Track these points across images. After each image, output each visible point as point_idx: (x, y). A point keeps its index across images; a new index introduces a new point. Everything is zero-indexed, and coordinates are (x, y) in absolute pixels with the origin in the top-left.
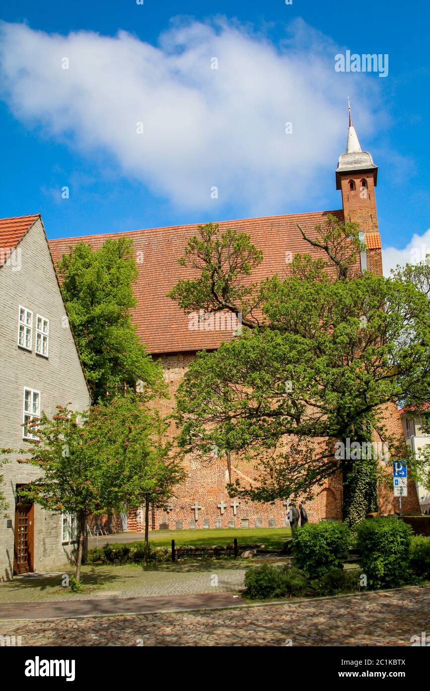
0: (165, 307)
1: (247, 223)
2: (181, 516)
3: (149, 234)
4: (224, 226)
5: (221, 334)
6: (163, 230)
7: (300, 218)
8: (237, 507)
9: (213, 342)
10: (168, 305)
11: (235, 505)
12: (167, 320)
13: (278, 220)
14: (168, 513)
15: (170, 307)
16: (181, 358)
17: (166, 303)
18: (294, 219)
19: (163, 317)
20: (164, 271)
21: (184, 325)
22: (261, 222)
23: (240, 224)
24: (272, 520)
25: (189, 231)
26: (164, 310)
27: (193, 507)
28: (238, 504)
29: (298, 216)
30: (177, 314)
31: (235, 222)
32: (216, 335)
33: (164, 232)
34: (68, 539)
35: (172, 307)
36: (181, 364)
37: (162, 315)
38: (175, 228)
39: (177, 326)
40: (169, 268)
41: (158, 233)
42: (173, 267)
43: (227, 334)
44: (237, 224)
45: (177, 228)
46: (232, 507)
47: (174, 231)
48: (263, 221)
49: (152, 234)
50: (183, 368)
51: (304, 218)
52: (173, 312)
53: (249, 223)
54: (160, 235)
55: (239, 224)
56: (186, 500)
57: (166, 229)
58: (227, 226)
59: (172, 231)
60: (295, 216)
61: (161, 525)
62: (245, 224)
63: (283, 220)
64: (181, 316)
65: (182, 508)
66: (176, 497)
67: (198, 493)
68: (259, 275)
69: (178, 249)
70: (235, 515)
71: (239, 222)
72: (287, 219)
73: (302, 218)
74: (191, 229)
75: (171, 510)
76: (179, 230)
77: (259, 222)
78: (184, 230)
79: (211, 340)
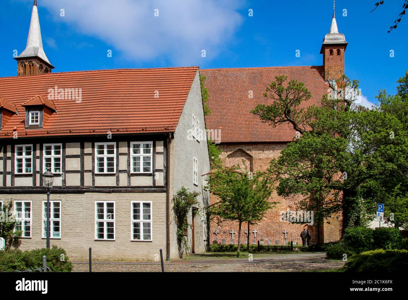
0: (215, 116)
1: (264, 70)
2: (224, 237)
3: (202, 72)
5: (249, 134)
6: (211, 70)
7: (298, 69)
8: (256, 233)
9: (245, 138)
10: (216, 115)
12: (216, 123)
13: (284, 69)
14: (216, 235)
15: (217, 116)
16: (226, 146)
17: (215, 113)
18: (293, 69)
20: (213, 95)
21: (226, 127)
22: (273, 69)
23: (260, 70)
24: (277, 241)
25: (228, 72)
26: (214, 118)
27: (231, 232)
29: (296, 67)
30: (222, 121)
31: (257, 69)
32: (247, 134)
33: (212, 72)
34: (205, 239)
35: (219, 116)
36: (225, 150)
37: (213, 121)
38: (219, 70)
39: (222, 127)
40: (216, 93)
41: (208, 72)
42: (218, 93)
43: (253, 134)
44: (258, 70)
46: (254, 233)
47: (218, 71)
48: (275, 69)
49: (204, 72)
50: (227, 152)
51: (300, 69)
52: (219, 119)
53: (265, 70)
54: (209, 73)
55: (259, 70)
56: (227, 228)
57: (213, 70)
58: (251, 70)
59: (217, 71)
60: (294, 67)
61: (213, 242)
62: (263, 70)
63: (287, 69)
64: (224, 122)
65: (224, 233)
66: (220, 226)
67: (234, 224)
69: (221, 82)
70: (255, 238)
71: (259, 69)
72: (289, 69)
73: (299, 69)
74: (229, 71)
75: (218, 233)
76: (221, 71)
77: (272, 69)
78: (224, 71)
79: (243, 137)
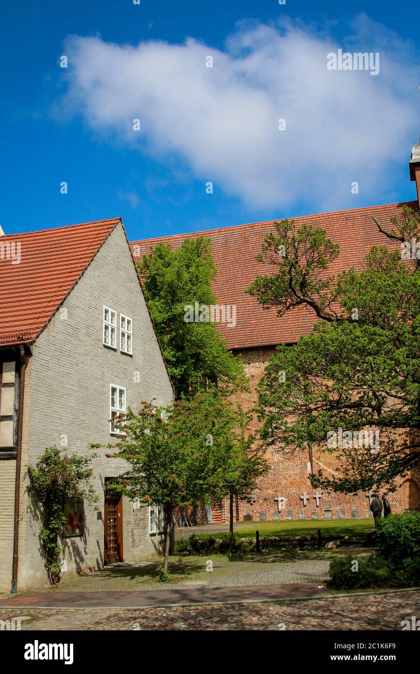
0: (244, 303)
1: (322, 218)
2: (265, 507)
3: (226, 232)
4: (299, 222)
5: (299, 329)
6: (239, 228)
7: (375, 211)
8: (319, 498)
9: (292, 336)
10: (247, 301)
11: (317, 496)
12: (246, 315)
13: (353, 214)
14: (251, 504)
15: (248, 303)
16: (261, 353)
17: (245, 299)
18: (369, 211)
19: (242, 313)
20: (242, 268)
21: (263, 320)
22: (336, 216)
23: (315, 219)
24: (355, 511)
25: (265, 228)
26: (243, 306)
27: (276, 499)
28: (320, 496)
29: (373, 208)
30: (256, 310)
31: (310, 218)
32: (295, 329)
33: (240, 230)
34: (155, 531)
35: (250, 303)
36: (261, 359)
37: (241, 311)
38: (251, 226)
39: (256, 321)
40: (247, 265)
41: (235, 231)
42: (250, 264)
43: (306, 328)
44: (312, 220)
45: (253, 225)
46: (315, 498)
47: (250, 228)
48: (338, 216)
49: (228, 232)
50: (264, 362)
51: (379, 210)
52: (252, 308)
53: (324, 218)
54: (237, 233)
55: (313, 219)
56: (269, 492)
57: (243, 227)
58: (302, 221)
59: (248, 229)
60: (370, 209)
61: (245, 517)
62: (320, 218)
63: (358, 213)
64: (260, 312)
65: (266, 500)
66: (259, 489)
67: (281, 484)
68: (335, 269)
69: (255, 246)
70: (317, 506)
71: (314, 217)
72: (362, 212)
73: (377, 210)
74: (267, 226)
75: (254, 502)
76: (255, 227)
77: (334, 216)
78: (260, 227)
79: (289, 334)
